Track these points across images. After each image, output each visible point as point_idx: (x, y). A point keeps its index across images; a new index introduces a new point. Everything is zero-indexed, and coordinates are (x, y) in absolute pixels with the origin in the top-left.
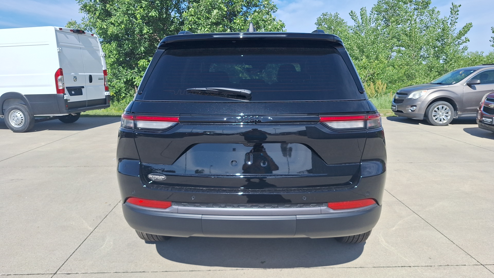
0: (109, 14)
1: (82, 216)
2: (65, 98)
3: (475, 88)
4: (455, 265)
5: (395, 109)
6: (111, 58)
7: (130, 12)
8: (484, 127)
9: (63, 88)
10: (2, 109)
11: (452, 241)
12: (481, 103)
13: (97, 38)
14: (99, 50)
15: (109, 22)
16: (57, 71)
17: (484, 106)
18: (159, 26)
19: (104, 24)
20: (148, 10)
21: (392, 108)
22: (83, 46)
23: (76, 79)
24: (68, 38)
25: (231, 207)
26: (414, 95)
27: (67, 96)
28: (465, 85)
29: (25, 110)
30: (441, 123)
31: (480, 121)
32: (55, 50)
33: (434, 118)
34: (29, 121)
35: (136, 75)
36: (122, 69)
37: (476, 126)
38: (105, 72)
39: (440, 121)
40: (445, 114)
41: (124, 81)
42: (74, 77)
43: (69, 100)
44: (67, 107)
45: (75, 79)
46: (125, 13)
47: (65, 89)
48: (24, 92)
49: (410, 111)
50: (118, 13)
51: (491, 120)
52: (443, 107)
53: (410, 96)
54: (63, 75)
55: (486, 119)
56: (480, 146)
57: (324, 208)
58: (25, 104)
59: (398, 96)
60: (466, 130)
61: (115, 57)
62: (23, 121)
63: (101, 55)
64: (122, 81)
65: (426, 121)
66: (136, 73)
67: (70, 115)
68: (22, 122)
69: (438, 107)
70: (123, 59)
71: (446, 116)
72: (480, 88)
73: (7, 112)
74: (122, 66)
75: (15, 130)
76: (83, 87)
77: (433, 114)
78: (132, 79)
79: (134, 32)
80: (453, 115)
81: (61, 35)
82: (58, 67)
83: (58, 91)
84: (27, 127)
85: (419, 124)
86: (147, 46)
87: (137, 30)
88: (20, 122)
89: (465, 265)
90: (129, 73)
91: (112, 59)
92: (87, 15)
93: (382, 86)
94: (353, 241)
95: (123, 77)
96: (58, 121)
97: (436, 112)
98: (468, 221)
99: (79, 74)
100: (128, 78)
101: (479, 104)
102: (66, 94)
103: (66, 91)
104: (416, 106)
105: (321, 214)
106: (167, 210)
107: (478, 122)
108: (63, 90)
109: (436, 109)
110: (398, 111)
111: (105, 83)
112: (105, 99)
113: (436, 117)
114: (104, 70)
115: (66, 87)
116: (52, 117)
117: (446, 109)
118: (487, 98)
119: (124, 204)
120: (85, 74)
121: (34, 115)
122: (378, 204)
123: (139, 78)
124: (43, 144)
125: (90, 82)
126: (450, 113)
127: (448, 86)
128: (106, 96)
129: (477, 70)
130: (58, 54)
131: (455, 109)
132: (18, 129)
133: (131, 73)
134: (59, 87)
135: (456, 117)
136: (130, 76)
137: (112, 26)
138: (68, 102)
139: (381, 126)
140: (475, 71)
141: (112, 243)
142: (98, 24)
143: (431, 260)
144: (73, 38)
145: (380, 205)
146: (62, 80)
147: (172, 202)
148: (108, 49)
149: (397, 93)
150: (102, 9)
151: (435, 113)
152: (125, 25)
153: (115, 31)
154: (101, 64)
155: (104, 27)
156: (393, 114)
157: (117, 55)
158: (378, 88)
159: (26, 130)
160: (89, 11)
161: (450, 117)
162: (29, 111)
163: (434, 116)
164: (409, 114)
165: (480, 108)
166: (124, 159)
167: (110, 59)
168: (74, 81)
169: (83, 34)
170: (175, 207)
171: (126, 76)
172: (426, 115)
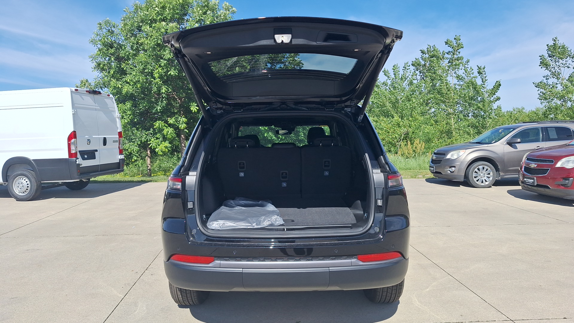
0: (123, 73)
1: (109, 284)
2: (77, 163)
3: (516, 148)
4: (486, 321)
5: (433, 170)
6: (125, 118)
7: (147, 71)
8: (527, 189)
9: (76, 152)
10: (7, 176)
11: (484, 300)
12: (521, 163)
13: (114, 99)
14: (114, 111)
15: (124, 81)
16: (70, 134)
17: (525, 166)
18: (178, 84)
19: (119, 83)
20: (167, 69)
21: (430, 169)
22: (98, 108)
23: (90, 142)
24: (83, 99)
25: (269, 261)
26: (452, 155)
27: (79, 161)
28: (505, 144)
29: (32, 176)
30: (483, 184)
31: (522, 182)
32: (69, 111)
33: (475, 180)
34: (35, 188)
35: (151, 137)
36: (136, 131)
37: (519, 188)
38: (120, 134)
39: (482, 182)
40: (486, 175)
41: (138, 144)
42: (88, 140)
43: (81, 164)
44: (79, 172)
45: (88, 142)
46: (142, 72)
47: (78, 152)
48: (32, 156)
49: (449, 172)
50: (134, 72)
51: (533, 181)
52: (483, 168)
53: (449, 156)
54: (76, 138)
55: (527, 179)
56: (523, 209)
57: (354, 260)
58: (32, 169)
59: (436, 156)
60: (510, 192)
61: (129, 117)
62: (29, 188)
63: (116, 116)
64: (136, 144)
65: (467, 183)
66: (151, 134)
67: (81, 181)
68: (27, 189)
69: (479, 168)
70: (137, 121)
71: (488, 177)
72: (521, 147)
73: (11, 179)
74: (136, 127)
75: (18, 199)
76: (97, 151)
77: (474, 176)
78: (147, 141)
79: (151, 92)
80: (495, 176)
81: (77, 97)
82: (72, 130)
83: (71, 155)
84: (33, 195)
85: (460, 186)
86: (165, 105)
87: (155, 89)
88: (25, 190)
89: (495, 321)
90: (143, 135)
91: (126, 120)
92: (100, 74)
93: (420, 145)
94: (386, 300)
95: (137, 139)
96: (65, 187)
97: (477, 173)
98: (502, 282)
99: (93, 136)
100: (143, 140)
101: (520, 164)
102: (78, 159)
103: (79, 156)
104: (455, 167)
105: (352, 266)
106: (210, 265)
107: (520, 183)
108: (76, 153)
109: (476, 170)
110: (436, 172)
111: (120, 146)
112: (119, 163)
113: (477, 179)
114: (119, 131)
115: (79, 151)
116: (60, 183)
117: (487, 170)
118: (527, 158)
119: (167, 262)
120: (100, 136)
121: (42, 182)
122: (404, 258)
123: (154, 140)
124: (53, 213)
125: (104, 146)
126: (491, 174)
127: (487, 145)
128: (120, 160)
129: (517, 128)
130: (73, 116)
131: (497, 169)
132: (22, 197)
133: (146, 134)
134: (71, 150)
135: (499, 178)
136: (145, 138)
137: (128, 85)
138: (80, 166)
139: (403, 185)
140: (514, 129)
141: (145, 308)
142: (112, 83)
143: (462, 317)
144: (89, 99)
145: (407, 258)
146: (75, 144)
147: (215, 257)
148: (122, 110)
149: (435, 153)
150: (117, 67)
151: (476, 175)
152: (141, 84)
153: (130, 90)
154: (116, 125)
155: (118, 86)
156: (431, 176)
157: (132, 116)
158: (416, 148)
159: (32, 198)
160: (103, 69)
161: (492, 178)
162: (36, 177)
163: (475, 177)
164: (448, 175)
165: (521, 169)
166: (168, 218)
167: (123, 120)
168: (88, 144)
169: (99, 95)
170: (217, 262)
171: (140, 138)
172: (466, 176)
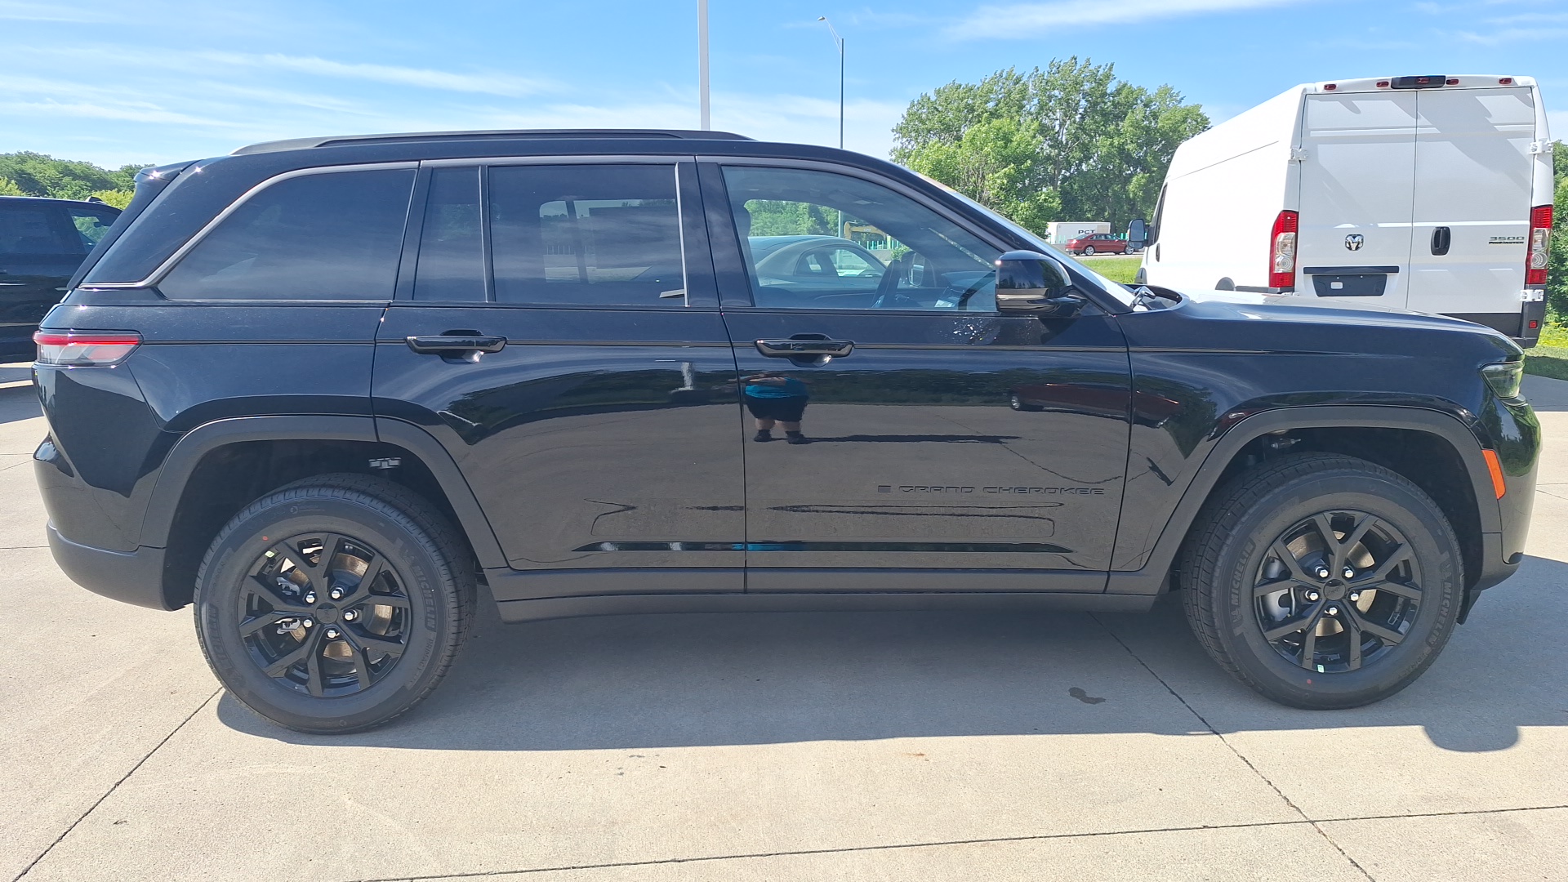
9: (1291, 269)
13: (1535, 91)
14: (1529, 135)
16: (1279, 217)
23: (1359, 243)
24: (1359, 112)
38: (1540, 214)
42: (1350, 235)
45: (1355, 241)
47: (1300, 272)
54: (1297, 231)
63: (1533, 153)
76: (1395, 270)
81: (1328, 106)
82: (1279, 208)
102: (1301, 290)
103: (1302, 280)
108: (1291, 275)
112: (1514, 316)
115: (1304, 268)
120: (1415, 224)
125: (1435, 253)
128: (1520, 305)
130: (1291, 167)
144: (1390, 108)
146: (1291, 247)
168: (1350, 248)
169: (1446, 88)
